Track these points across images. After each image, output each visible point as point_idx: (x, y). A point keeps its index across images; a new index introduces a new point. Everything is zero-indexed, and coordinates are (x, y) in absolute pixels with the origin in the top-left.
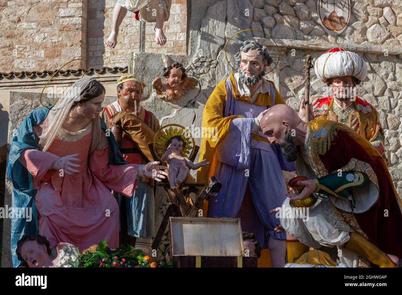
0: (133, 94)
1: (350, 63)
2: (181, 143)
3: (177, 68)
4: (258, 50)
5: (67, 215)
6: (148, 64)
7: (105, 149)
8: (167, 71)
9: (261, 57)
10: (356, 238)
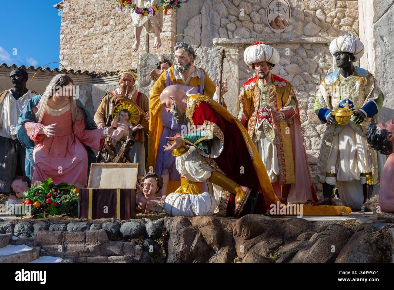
0: (126, 82)
1: (262, 52)
2: (127, 114)
3: (165, 63)
4: (184, 48)
5: (50, 163)
6: (149, 62)
7: (82, 120)
8: (158, 65)
9: (187, 53)
10: (215, 174)
